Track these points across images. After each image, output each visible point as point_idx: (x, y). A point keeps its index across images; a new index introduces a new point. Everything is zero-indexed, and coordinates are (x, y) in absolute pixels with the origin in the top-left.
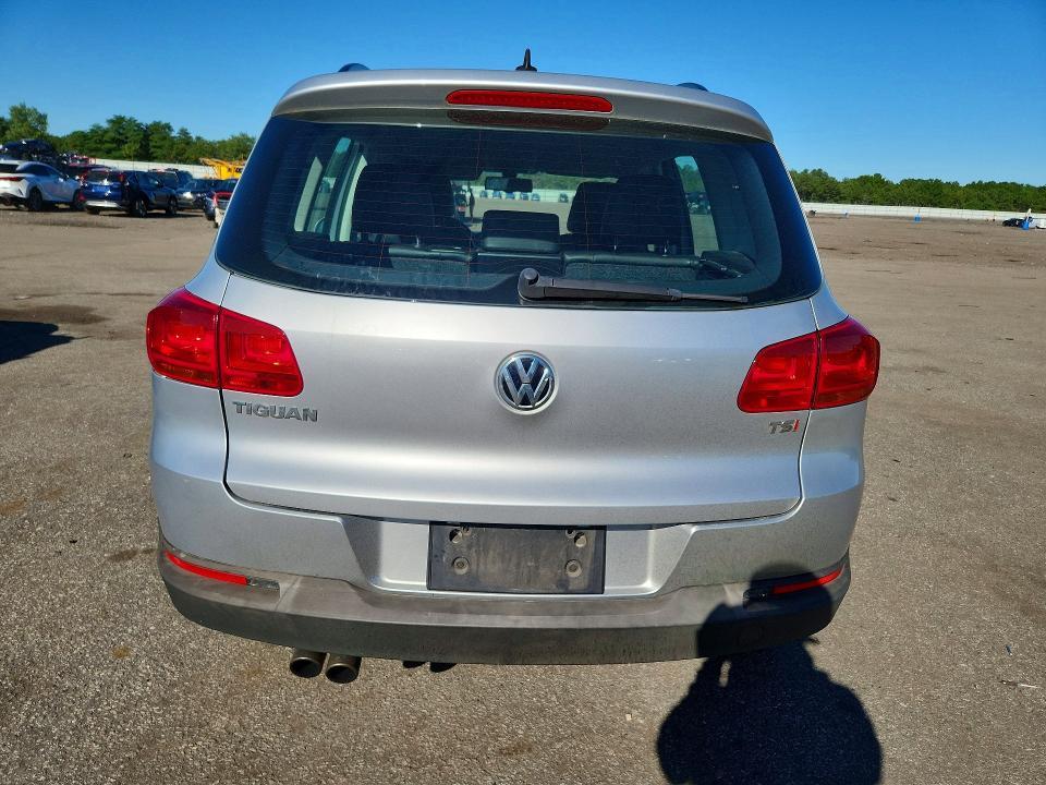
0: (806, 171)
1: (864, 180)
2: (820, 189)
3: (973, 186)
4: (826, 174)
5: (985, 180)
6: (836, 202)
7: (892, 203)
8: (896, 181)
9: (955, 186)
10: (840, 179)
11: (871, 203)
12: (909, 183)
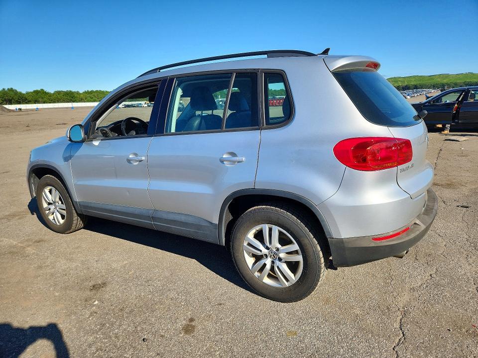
0: (4, 89)
1: (36, 92)
2: (16, 98)
3: (85, 92)
4: (16, 91)
5: (90, 90)
6: (26, 103)
7: (54, 102)
8: (52, 92)
9: (78, 93)
10: (24, 92)
11: (44, 103)
12: (59, 93)
